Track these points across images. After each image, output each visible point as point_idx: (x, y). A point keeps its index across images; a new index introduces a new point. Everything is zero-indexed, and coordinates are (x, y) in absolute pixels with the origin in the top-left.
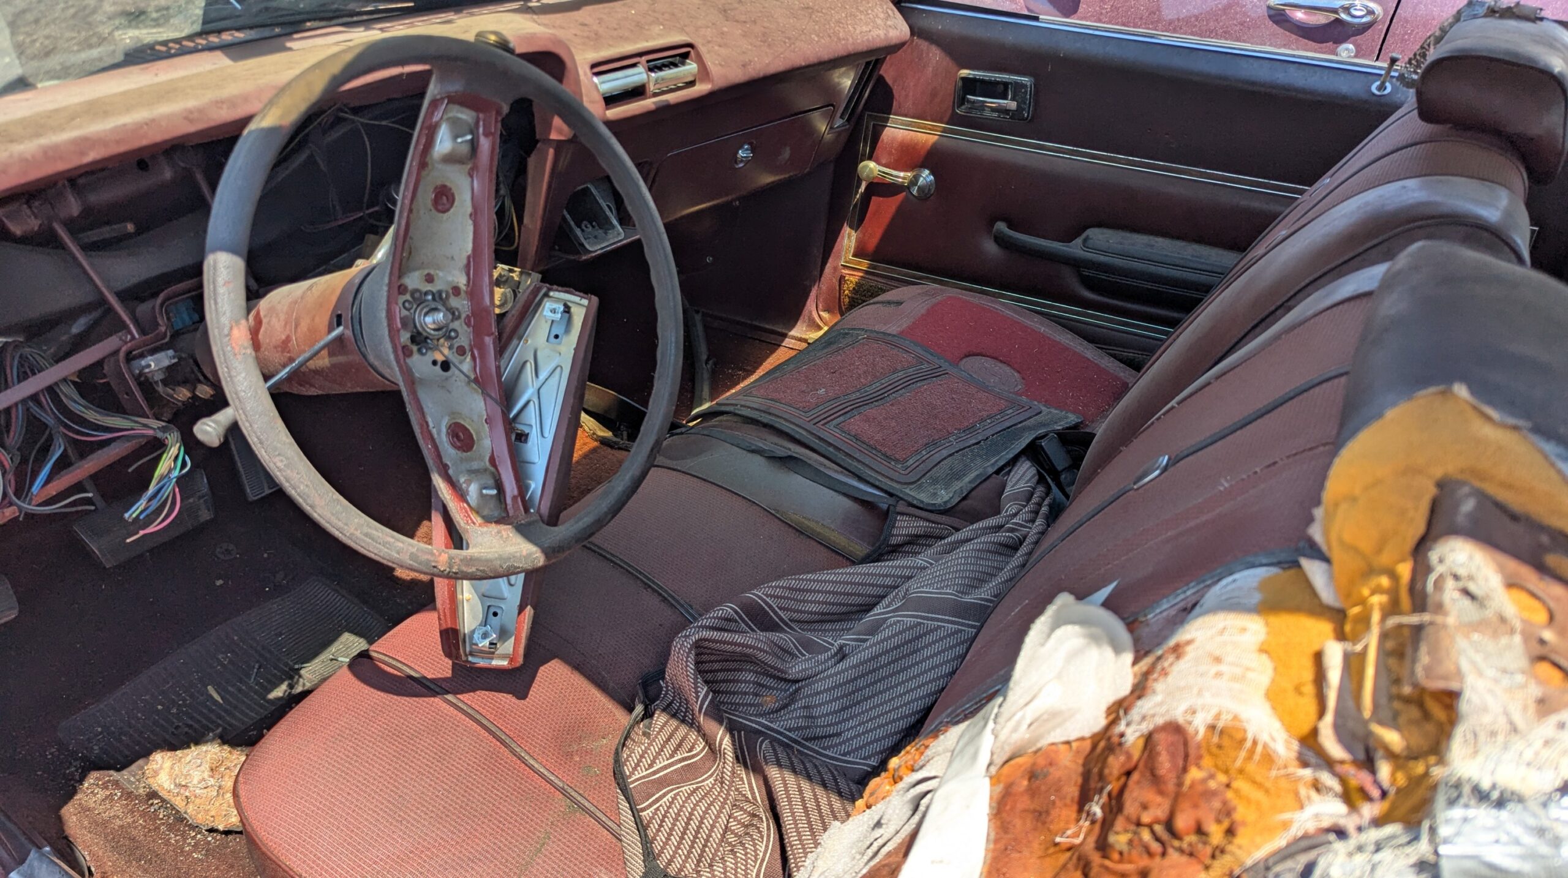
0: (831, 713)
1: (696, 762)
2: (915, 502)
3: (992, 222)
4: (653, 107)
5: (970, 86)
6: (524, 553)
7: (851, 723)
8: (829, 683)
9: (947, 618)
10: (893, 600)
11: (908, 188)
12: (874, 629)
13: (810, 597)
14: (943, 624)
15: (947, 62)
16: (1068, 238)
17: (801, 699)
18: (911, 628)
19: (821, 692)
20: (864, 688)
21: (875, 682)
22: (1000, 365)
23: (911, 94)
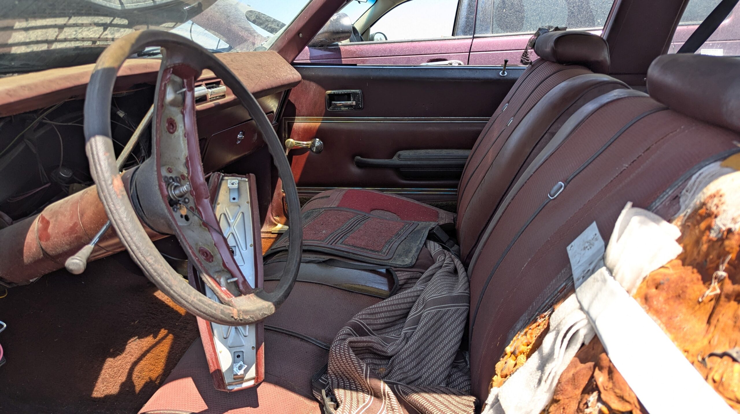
0: (413, 368)
1: (370, 407)
2: (397, 266)
3: (353, 157)
4: (213, 105)
5: (332, 97)
6: (267, 306)
7: (424, 370)
8: (407, 353)
9: (450, 305)
10: (418, 306)
11: (311, 149)
12: (417, 321)
13: (378, 316)
14: (449, 308)
15: (319, 89)
16: (391, 157)
17: (396, 366)
18: (436, 314)
19: (405, 359)
20: (424, 350)
21: (428, 346)
22: (386, 212)
23: (304, 106)
